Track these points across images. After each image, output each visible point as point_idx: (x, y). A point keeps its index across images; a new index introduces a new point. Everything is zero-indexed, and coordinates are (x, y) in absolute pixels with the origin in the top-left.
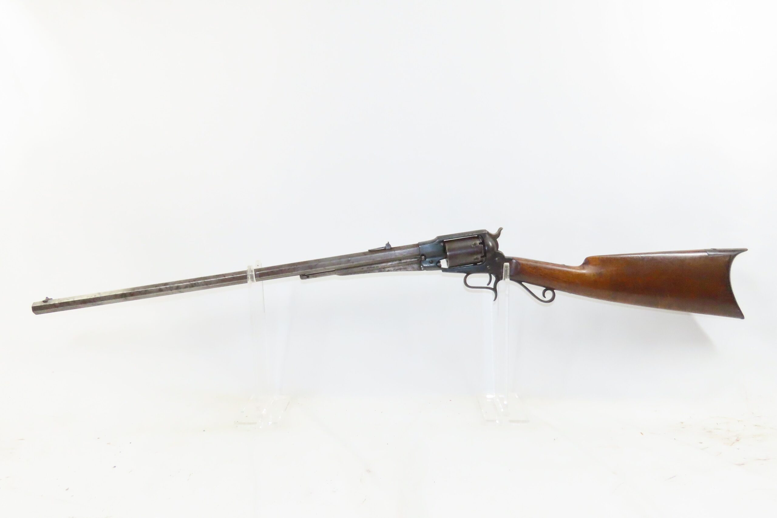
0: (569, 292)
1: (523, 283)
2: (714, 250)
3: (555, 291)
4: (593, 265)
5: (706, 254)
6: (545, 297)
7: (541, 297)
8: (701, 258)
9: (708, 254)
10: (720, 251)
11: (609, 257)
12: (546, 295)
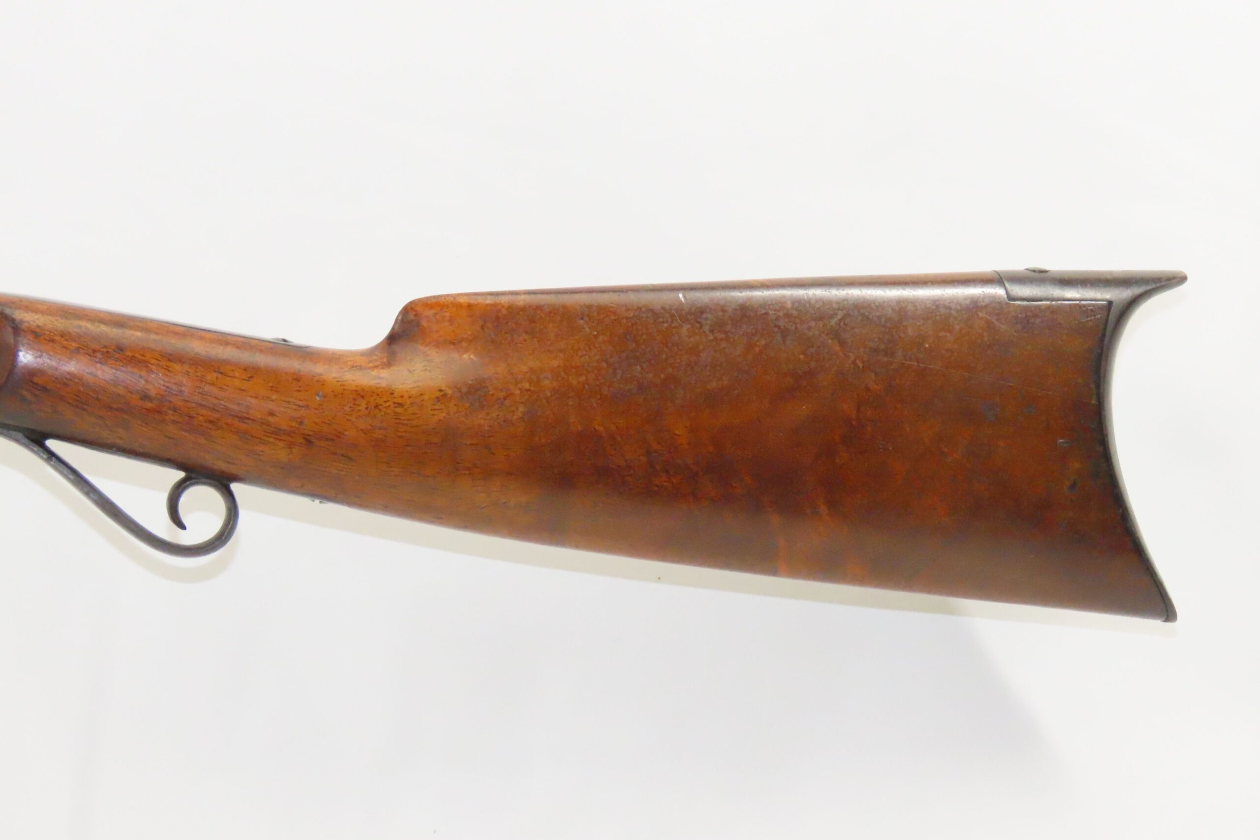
0: (313, 495)
1: (51, 443)
2: (1039, 277)
3: (235, 487)
4: (439, 344)
5: (998, 292)
6: (182, 526)
7: (162, 527)
8: (974, 307)
9: (1007, 292)
10: (1066, 281)
11: (521, 300)
12: (185, 520)
